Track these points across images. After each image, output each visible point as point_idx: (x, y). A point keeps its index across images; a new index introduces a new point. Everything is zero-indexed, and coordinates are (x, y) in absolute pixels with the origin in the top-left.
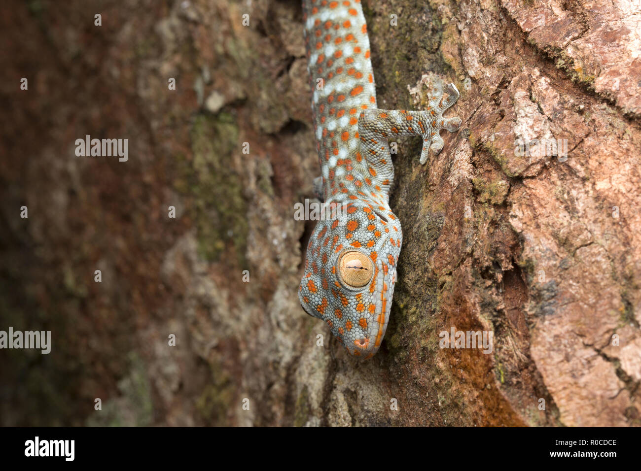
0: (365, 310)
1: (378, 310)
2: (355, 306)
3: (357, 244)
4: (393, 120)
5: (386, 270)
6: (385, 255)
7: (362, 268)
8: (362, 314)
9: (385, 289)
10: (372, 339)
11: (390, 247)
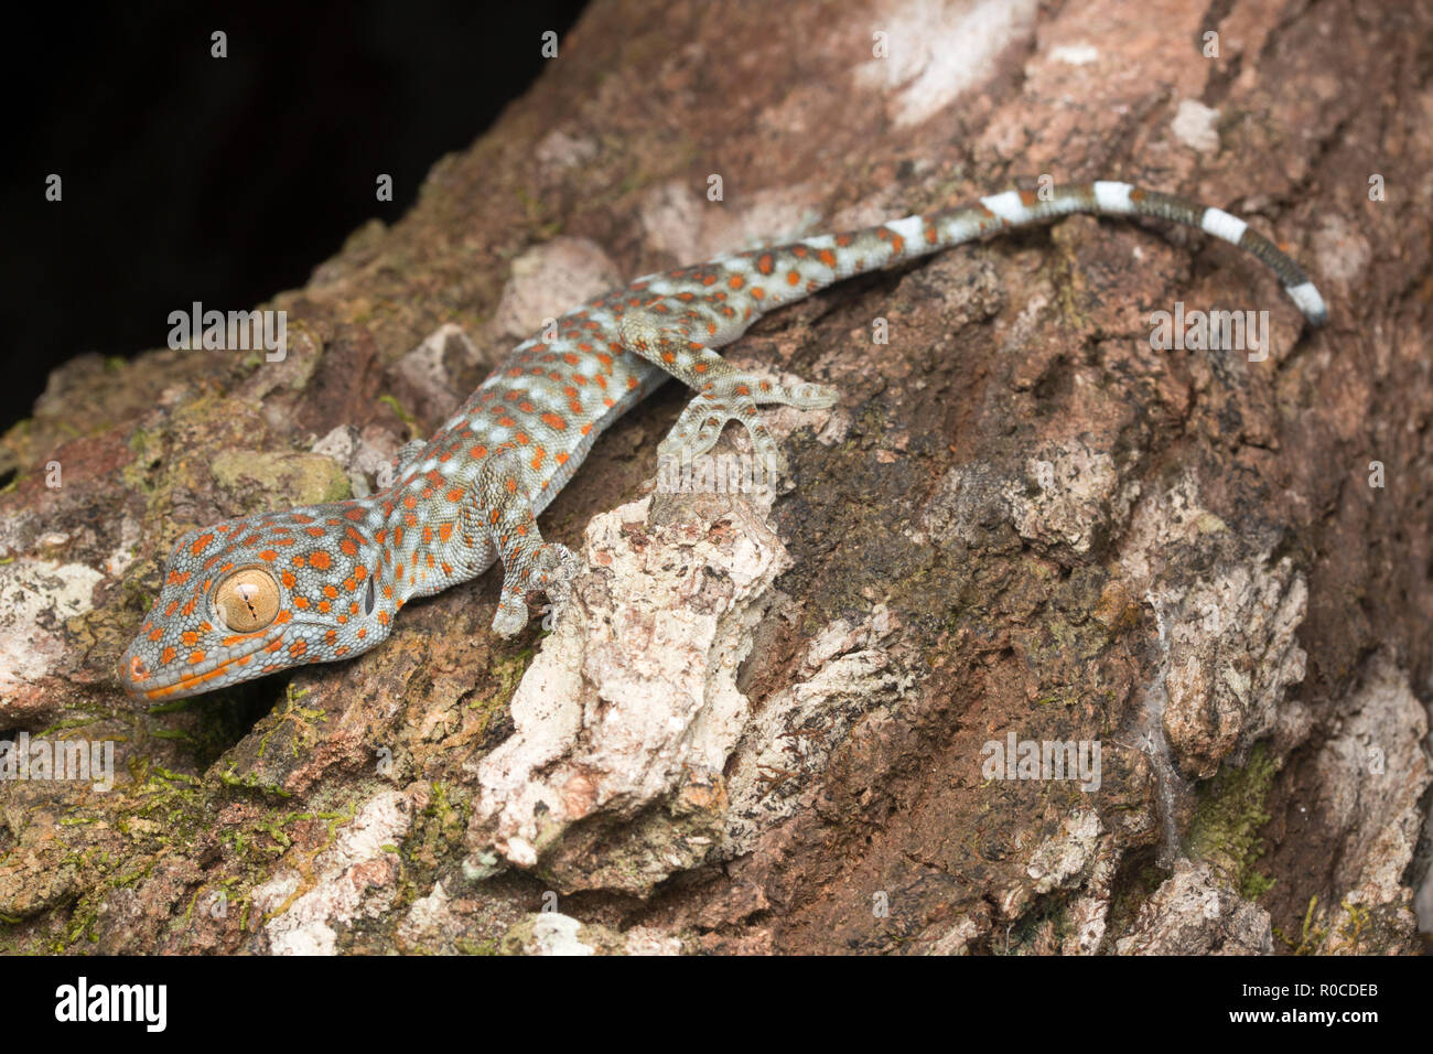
0: (190, 648)
1: (201, 668)
2: (187, 628)
3: (290, 580)
4: (508, 504)
5: (273, 645)
6: (297, 634)
7: (251, 608)
8: (181, 647)
9: (242, 660)
10: (150, 682)
11: (317, 637)
